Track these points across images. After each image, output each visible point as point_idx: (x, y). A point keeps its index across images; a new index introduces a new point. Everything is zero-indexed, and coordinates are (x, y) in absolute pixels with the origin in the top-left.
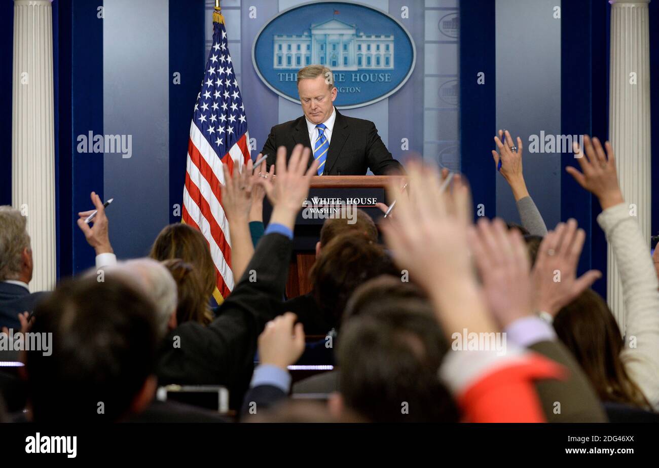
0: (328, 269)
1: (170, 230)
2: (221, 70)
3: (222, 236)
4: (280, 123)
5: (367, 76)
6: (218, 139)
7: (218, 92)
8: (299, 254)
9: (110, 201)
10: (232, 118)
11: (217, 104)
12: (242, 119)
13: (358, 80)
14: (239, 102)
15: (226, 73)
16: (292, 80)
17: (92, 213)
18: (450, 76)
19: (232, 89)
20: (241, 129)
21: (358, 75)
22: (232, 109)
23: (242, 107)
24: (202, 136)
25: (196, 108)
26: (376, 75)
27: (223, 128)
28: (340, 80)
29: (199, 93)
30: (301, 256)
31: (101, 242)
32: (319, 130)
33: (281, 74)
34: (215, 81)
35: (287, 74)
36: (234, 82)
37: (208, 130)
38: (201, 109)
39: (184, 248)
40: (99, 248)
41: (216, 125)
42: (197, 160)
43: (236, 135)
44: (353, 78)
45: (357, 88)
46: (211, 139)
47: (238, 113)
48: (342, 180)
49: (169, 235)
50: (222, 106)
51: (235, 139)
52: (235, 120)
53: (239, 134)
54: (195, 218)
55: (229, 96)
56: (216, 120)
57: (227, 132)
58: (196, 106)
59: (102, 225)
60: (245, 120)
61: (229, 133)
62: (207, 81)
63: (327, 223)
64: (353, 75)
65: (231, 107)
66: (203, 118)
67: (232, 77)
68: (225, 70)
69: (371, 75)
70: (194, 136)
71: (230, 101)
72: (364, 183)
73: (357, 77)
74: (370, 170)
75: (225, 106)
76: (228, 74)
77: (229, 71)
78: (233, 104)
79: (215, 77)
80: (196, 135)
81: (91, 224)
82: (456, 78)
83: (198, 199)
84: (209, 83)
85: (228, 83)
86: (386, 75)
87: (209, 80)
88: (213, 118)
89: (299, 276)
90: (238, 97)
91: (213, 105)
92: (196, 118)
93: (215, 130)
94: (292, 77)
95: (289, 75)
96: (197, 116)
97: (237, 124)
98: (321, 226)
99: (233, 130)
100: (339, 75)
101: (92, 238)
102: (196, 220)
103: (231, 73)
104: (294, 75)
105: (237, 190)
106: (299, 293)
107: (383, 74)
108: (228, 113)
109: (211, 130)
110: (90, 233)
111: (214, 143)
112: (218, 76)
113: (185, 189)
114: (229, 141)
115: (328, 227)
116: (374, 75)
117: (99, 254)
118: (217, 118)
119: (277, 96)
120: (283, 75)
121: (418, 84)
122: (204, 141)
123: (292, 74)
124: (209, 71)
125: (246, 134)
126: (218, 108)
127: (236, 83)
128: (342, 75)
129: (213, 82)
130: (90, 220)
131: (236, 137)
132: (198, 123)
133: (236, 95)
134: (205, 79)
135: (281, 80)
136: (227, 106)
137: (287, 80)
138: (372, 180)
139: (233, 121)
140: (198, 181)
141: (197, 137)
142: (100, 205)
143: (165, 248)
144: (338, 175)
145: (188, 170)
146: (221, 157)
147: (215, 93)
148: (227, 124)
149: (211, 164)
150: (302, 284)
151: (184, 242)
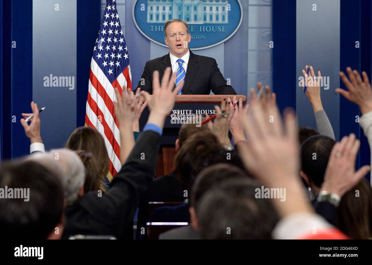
0: (187, 158)
1: (79, 131)
2: (112, 24)
3: (112, 134)
4: (151, 59)
5: (210, 28)
6: (110, 70)
7: (109, 38)
8: (163, 148)
9: (43, 109)
10: (119, 56)
11: (109, 46)
12: (126, 56)
13: (204, 31)
14: (124, 45)
15: (115, 26)
16: (159, 30)
17: (30, 115)
18: (265, 28)
19: (119, 36)
20: (124, 63)
21: (204, 27)
22: (119, 49)
23: (126, 48)
24: (99, 68)
25: (95, 49)
26: (216, 27)
27: (113, 62)
28: (192, 31)
29: (97, 39)
30: (165, 148)
31: (35, 136)
32: (179, 63)
33: (152, 26)
34: (108, 30)
35: (156, 27)
36: (120, 31)
37: (103, 64)
38: (98, 50)
39: (88, 143)
40: (33, 139)
41: (109, 60)
42: (96, 84)
43: (122, 67)
44: (201, 29)
45: (203, 36)
46: (105, 70)
47: (123, 52)
48: (193, 98)
49: (79, 134)
50: (112, 48)
51: (121, 70)
52: (121, 57)
53: (123, 66)
54: (94, 123)
55: (117, 41)
56: (108, 57)
57: (116, 65)
58: (95, 47)
59: (36, 124)
60: (127, 57)
61: (117, 66)
62: (102, 31)
63: (183, 127)
64: (201, 27)
65: (118, 48)
66: (99, 56)
67: (119, 28)
68: (115, 23)
69: (213, 27)
70: (93, 68)
71: (118, 44)
72: (208, 100)
73: (203, 28)
74: (212, 91)
75: (114, 48)
76: (117, 26)
77: (117, 24)
78: (120, 46)
79: (107, 28)
80: (95, 67)
81: (29, 123)
82: (269, 30)
83: (96, 110)
84: (104, 32)
85: (116, 32)
86: (223, 27)
87: (103, 30)
88: (106, 56)
89: (164, 162)
90: (123, 41)
91: (106, 47)
92: (95, 56)
93: (107, 64)
94: (159, 29)
95: (157, 27)
96: (96, 54)
97: (123, 60)
98: (179, 129)
99: (119, 64)
100: (191, 27)
101: (29, 132)
102: (95, 124)
103: (118, 25)
104: (161, 27)
105: (125, 105)
106: (164, 174)
107: (221, 27)
108: (116, 52)
109: (105, 64)
110: (28, 128)
111: (107, 72)
112: (109, 28)
113: (87, 103)
114: (117, 72)
115: (184, 130)
116: (215, 28)
117: (33, 143)
118: (109, 56)
119: (149, 41)
120: (153, 27)
121: (244, 33)
122: (100, 71)
123: (159, 27)
124: (103, 24)
125: (128, 67)
126: (109, 49)
127: (122, 32)
128: (193, 27)
129: (107, 32)
130: (29, 120)
131: (122, 69)
132: (96, 59)
133: (121, 40)
134: (101, 29)
135: (152, 30)
136: (116, 48)
137: (156, 30)
138: (213, 98)
139: (120, 58)
140: (96, 98)
141: (95, 68)
142: (36, 111)
143: (75, 142)
144: (190, 94)
145: (89, 90)
146: (111, 82)
147: (108, 39)
148: (115, 60)
149: (104, 87)
150: (165, 168)
151: (88, 139)
